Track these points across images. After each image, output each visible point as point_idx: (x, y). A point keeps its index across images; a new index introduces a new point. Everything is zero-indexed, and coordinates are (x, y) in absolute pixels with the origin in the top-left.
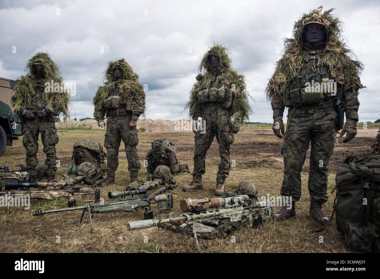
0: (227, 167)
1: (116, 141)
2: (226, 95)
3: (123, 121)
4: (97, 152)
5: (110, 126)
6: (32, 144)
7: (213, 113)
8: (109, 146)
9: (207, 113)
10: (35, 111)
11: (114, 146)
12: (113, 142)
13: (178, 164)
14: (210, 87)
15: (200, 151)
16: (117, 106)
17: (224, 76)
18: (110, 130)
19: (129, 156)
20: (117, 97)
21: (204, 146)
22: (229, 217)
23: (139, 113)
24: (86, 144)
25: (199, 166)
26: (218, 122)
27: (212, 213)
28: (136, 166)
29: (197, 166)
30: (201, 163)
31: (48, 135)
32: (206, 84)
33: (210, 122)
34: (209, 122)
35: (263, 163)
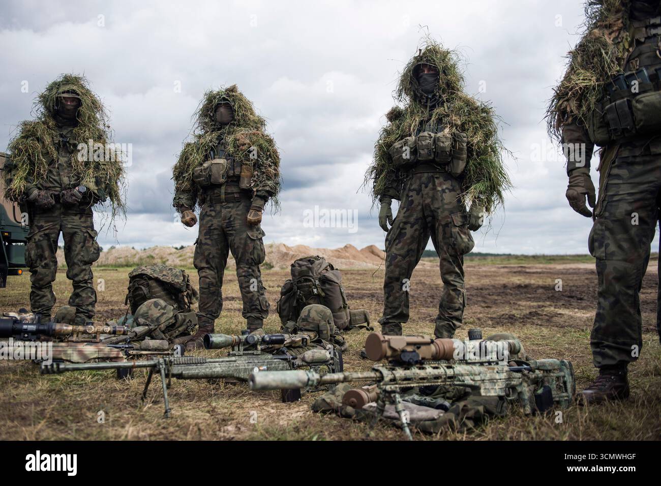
0: (457, 305)
1: (217, 253)
2: (453, 146)
3: (233, 212)
4: (178, 286)
5: (207, 222)
6: (46, 262)
7: (426, 187)
8: (204, 265)
9: (412, 188)
10: (57, 193)
11: (214, 265)
12: (211, 256)
13: (348, 310)
14: (419, 131)
15: (398, 270)
16: (222, 180)
17: (448, 108)
18: (206, 231)
19: (244, 286)
20: (222, 161)
21: (407, 259)
22: (477, 384)
23: (267, 195)
24: (154, 271)
25: (396, 304)
26: (436, 206)
27: (439, 370)
28: (259, 307)
29: (392, 303)
30: (400, 296)
31: (80, 243)
32: (410, 126)
33: (420, 207)
34: (418, 206)
35: (529, 318)
